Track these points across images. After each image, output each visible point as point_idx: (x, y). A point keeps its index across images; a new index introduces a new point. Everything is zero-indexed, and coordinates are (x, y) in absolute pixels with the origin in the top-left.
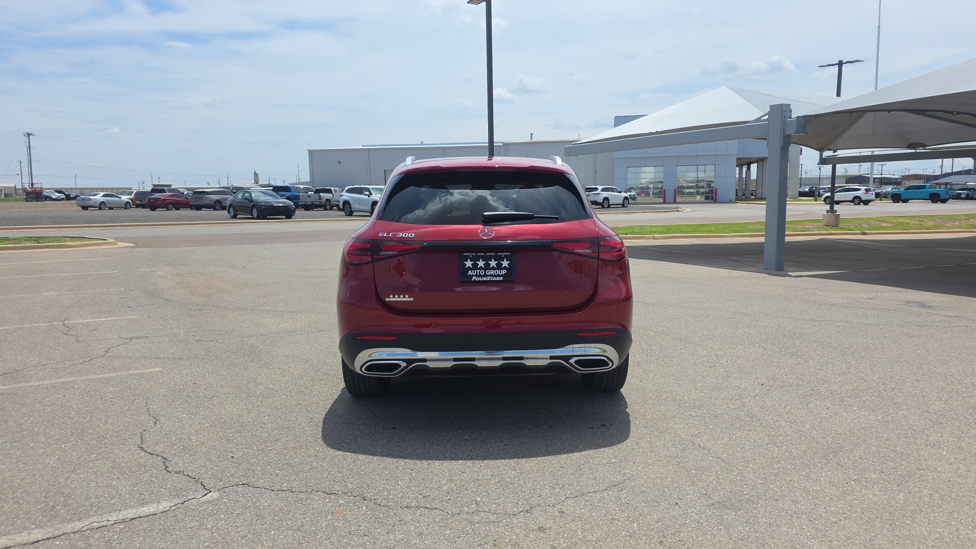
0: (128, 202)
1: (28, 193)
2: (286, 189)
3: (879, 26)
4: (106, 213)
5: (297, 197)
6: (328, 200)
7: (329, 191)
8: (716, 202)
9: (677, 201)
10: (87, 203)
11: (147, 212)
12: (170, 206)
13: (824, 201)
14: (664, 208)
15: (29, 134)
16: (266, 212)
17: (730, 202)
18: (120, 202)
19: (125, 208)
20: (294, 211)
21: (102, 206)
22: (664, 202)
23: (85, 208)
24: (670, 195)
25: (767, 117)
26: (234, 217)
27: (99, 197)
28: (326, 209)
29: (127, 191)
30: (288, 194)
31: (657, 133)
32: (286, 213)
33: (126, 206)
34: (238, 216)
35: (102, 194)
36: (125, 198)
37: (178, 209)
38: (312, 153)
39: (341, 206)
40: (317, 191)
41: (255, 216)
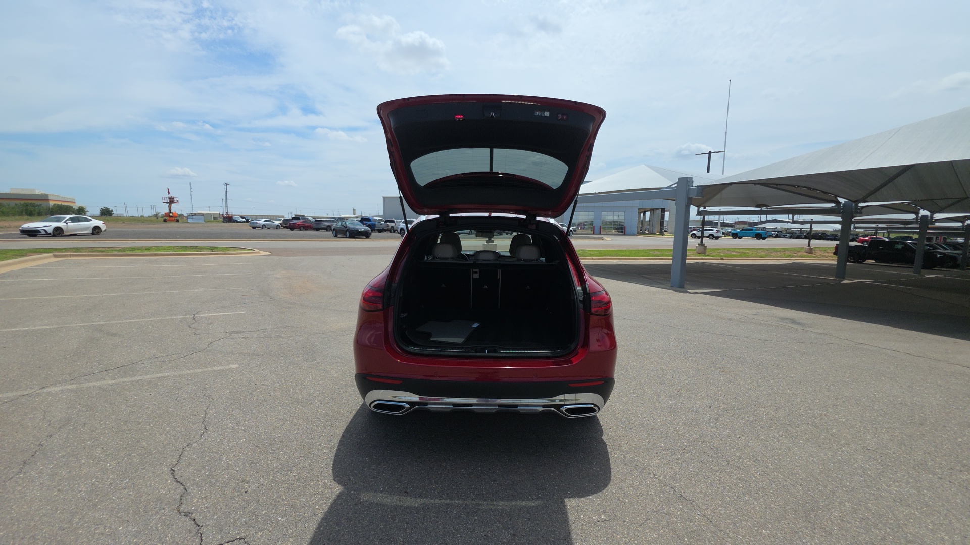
0: (278, 225)
1: (224, 218)
2: (368, 219)
3: (726, 132)
4: (266, 231)
5: (374, 225)
6: (392, 227)
7: (393, 222)
8: (625, 234)
9: (601, 233)
10: (255, 225)
11: (288, 231)
12: (302, 228)
13: (691, 236)
14: (594, 238)
15: (226, 184)
16: (354, 234)
17: (634, 235)
18: (274, 225)
19: (277, 229)
20: (371, 234)
21: (263, 227)
22: (594, 234)
23: (254, 228)
24: (597, 229)
25: (676, 185)
26: (336, 236)
27: (262, 222)
28: (391, 232)
29: (277, 218)
30: (369, 223)
31: (599, 193)
32: (366, 235)
33: (277, 227)
34: (338, 236)
35: (264, 220)
36: (277, 222)
37: (306, 230)
38: (385, 198)
39: (399, 231)
40: (386, 222)
41: (348, 236)
